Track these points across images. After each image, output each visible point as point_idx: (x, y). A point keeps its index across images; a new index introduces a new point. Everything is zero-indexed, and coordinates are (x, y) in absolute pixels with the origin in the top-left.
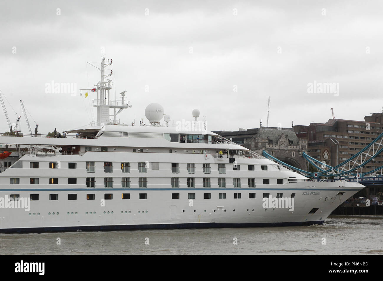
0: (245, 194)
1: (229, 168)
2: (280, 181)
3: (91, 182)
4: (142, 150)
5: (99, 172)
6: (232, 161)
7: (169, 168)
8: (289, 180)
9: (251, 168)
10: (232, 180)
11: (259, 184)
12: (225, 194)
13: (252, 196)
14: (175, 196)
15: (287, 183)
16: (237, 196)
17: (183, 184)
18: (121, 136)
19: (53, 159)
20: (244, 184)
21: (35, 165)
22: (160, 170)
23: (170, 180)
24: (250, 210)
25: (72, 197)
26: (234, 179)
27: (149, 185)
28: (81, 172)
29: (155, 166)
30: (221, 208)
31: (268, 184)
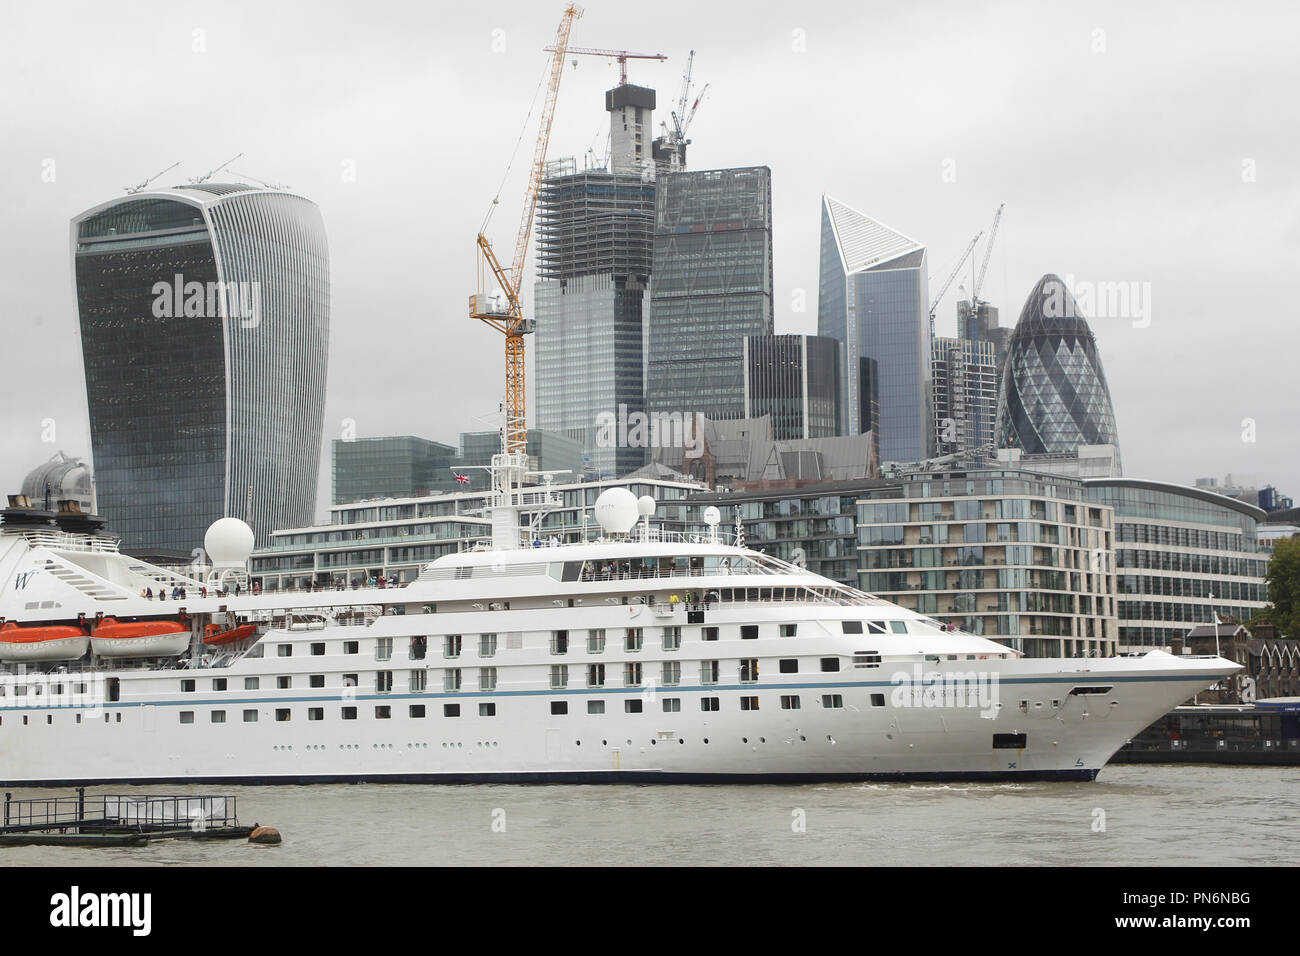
0: (730, 701)
1: (692, 637)
2: (830, 664)
3: (384, 680)
4: (507, 604)
5: (401, 659)
6: (696, 618)
7: (546, 643)
8: (857, 660)
9: (750, 632)
10: (699, 666)
11: (769, 672)
12: (677, 701)
13: (750, 703)
14: (559, 708)
15: (849, 668)
16: (711, 704)
17: (578, 678)
18: (457, 577)
19: (317, 637)
20: (730, 674)
21: (287, 650)
22: (525, 648)
23: (549, 671)
24: (753, 739)
25: (350, 713)
26: (704, 662)
27: (503, 682)
28: (367, 660)
29: (515, 638)
30: (669, 734)
31: (796, 671)
